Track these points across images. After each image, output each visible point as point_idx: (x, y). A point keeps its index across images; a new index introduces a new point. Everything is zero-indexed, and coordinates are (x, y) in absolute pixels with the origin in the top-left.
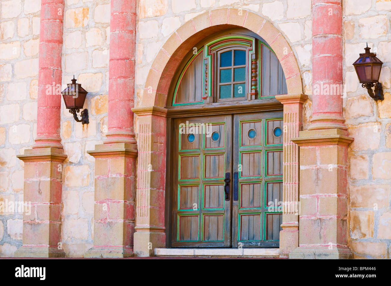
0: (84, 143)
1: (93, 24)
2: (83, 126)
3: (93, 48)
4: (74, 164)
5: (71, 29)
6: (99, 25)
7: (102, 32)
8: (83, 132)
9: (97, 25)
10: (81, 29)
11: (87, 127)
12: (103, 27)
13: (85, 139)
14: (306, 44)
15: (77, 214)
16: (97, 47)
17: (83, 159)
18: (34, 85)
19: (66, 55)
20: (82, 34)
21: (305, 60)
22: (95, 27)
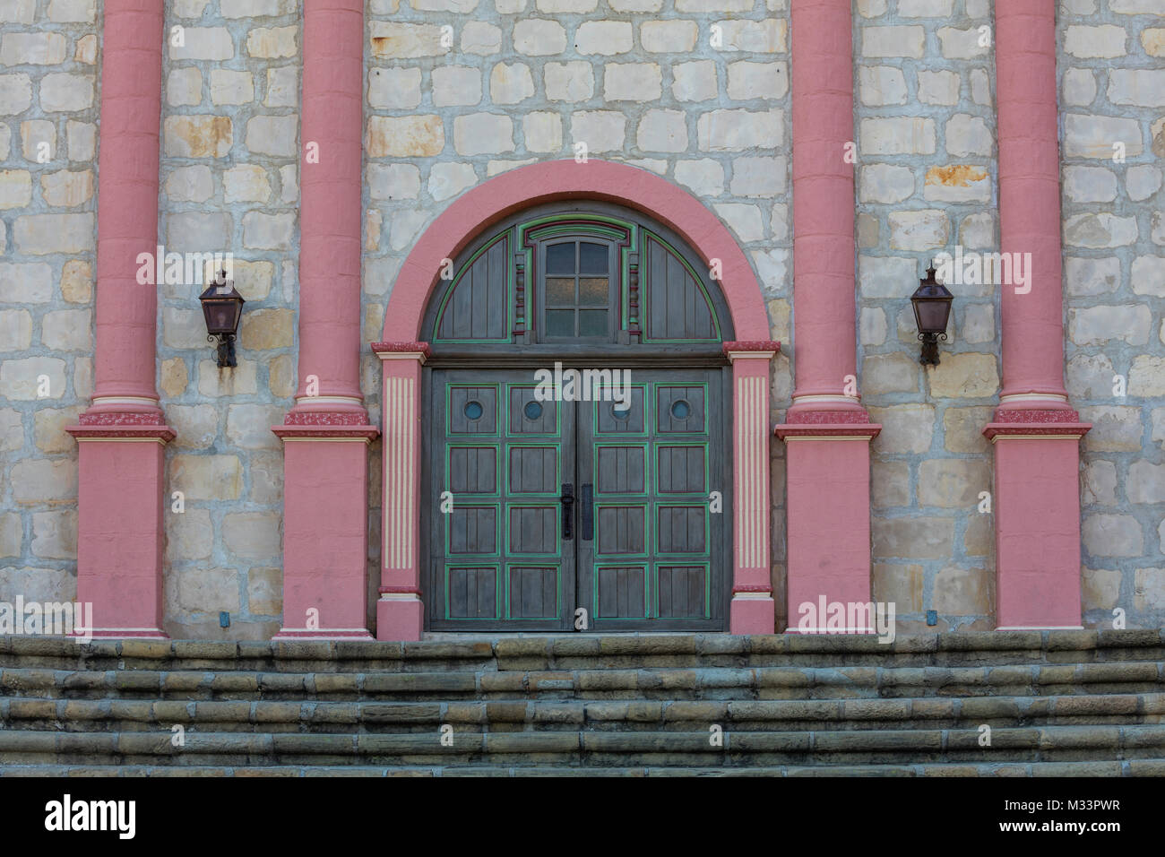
0: (225, 408)
1: (244, 155)
2: (221, 373)
3: (245, 208)
4: (196, 452)
5: (183, 160)
6: (262, 159)
7: (268, 175)
8: (219, 384)
9: (255, 159)
10: (211, 162)
11: (232, 374)
12: (272, 164)
13: (227, 399)
14: (775, 248)
15: (208, 558)
16: (257, 205)
17: (221, 441)
18: (74, 272)
19: (170, 214)
20: (213, 173)
21: (774, 278)
22: (250, 162)
